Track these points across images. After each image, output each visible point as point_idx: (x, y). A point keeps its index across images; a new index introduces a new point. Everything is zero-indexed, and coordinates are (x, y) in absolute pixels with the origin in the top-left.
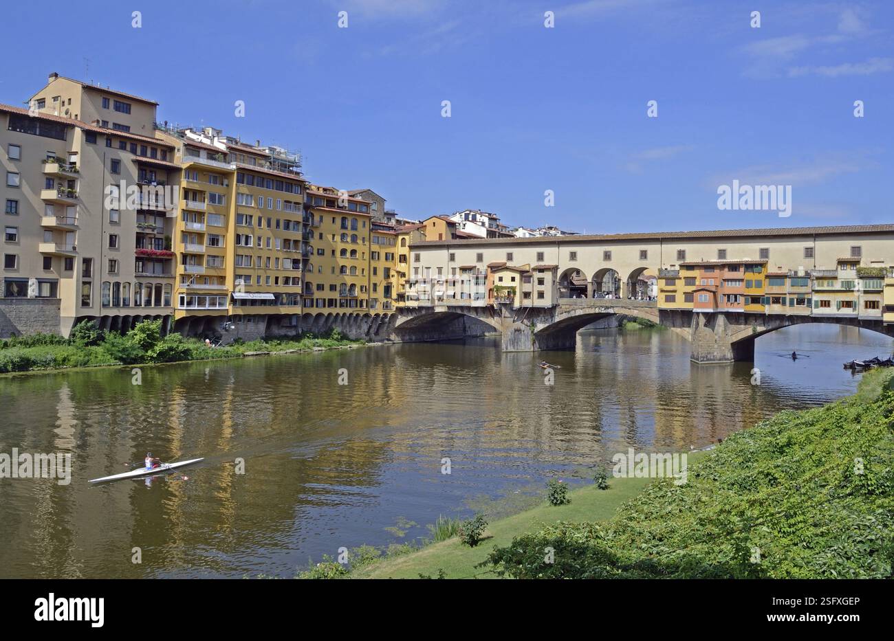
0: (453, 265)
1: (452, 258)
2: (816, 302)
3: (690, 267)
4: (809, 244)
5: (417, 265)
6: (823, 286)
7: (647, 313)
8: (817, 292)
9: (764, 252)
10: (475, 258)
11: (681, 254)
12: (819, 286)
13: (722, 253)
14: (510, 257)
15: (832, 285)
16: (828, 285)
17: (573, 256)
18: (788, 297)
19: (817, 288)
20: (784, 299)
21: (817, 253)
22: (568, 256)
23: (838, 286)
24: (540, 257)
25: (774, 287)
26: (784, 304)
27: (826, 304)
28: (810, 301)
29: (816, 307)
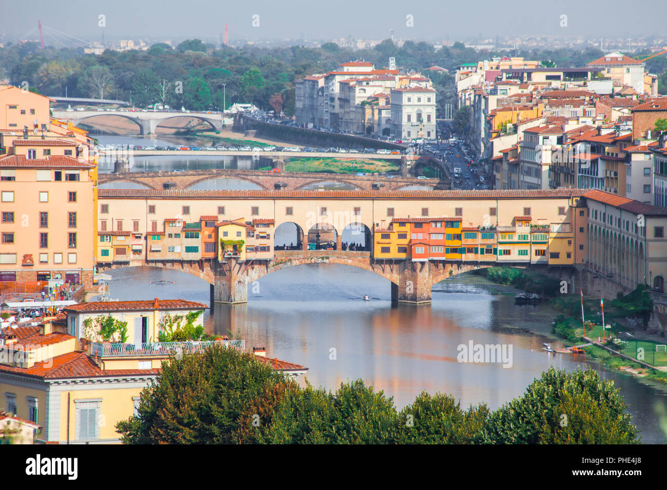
0: (152, 217)
1: (152, 209)
2: (501, 251)
3: (402, 223)
4: (493, 204)
5: (104, 216)
6: (505, 238)
7: (360, 262)
8: (501, 243)
9: (459, 211)
10: (181, 210)
11: (391, 212)
12: (502, 238)
13: (425, 211)
14: (221, 210)
15: (512, 238)
16: (509, 238)
17: (289, 211)
18: (479, 247)
19: (501, 240)
20: (477, 249)
21: (499, 212)
22: (284, 211)
23: (516, 239)
24: (255, 211)
25: (469, 240)
26: (476, 252)
27: (507, 252)
28: (496, 250)
29: (501, 254)
